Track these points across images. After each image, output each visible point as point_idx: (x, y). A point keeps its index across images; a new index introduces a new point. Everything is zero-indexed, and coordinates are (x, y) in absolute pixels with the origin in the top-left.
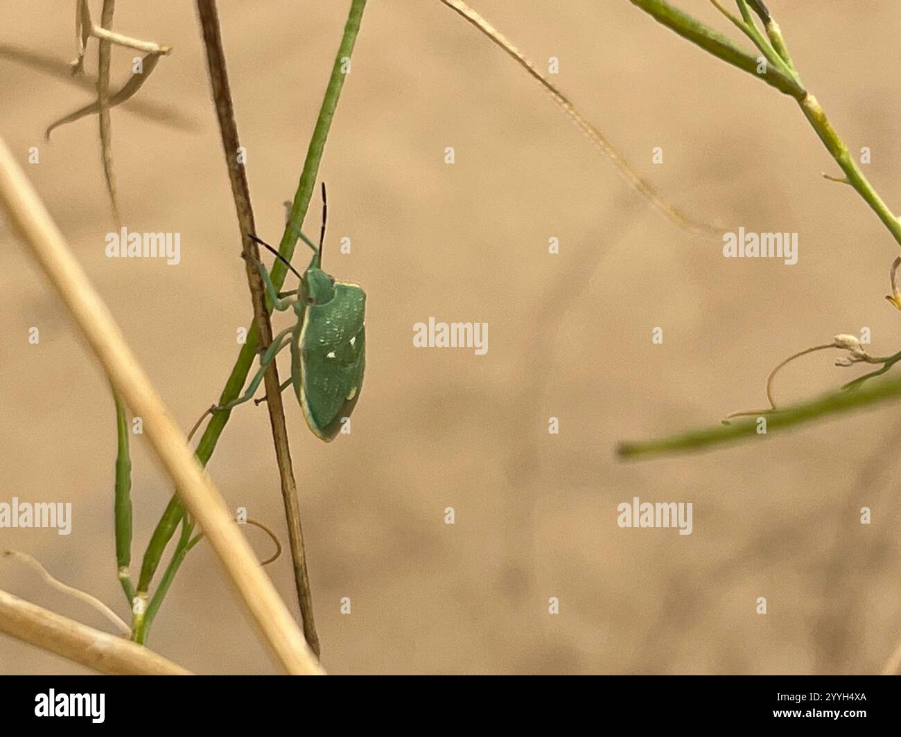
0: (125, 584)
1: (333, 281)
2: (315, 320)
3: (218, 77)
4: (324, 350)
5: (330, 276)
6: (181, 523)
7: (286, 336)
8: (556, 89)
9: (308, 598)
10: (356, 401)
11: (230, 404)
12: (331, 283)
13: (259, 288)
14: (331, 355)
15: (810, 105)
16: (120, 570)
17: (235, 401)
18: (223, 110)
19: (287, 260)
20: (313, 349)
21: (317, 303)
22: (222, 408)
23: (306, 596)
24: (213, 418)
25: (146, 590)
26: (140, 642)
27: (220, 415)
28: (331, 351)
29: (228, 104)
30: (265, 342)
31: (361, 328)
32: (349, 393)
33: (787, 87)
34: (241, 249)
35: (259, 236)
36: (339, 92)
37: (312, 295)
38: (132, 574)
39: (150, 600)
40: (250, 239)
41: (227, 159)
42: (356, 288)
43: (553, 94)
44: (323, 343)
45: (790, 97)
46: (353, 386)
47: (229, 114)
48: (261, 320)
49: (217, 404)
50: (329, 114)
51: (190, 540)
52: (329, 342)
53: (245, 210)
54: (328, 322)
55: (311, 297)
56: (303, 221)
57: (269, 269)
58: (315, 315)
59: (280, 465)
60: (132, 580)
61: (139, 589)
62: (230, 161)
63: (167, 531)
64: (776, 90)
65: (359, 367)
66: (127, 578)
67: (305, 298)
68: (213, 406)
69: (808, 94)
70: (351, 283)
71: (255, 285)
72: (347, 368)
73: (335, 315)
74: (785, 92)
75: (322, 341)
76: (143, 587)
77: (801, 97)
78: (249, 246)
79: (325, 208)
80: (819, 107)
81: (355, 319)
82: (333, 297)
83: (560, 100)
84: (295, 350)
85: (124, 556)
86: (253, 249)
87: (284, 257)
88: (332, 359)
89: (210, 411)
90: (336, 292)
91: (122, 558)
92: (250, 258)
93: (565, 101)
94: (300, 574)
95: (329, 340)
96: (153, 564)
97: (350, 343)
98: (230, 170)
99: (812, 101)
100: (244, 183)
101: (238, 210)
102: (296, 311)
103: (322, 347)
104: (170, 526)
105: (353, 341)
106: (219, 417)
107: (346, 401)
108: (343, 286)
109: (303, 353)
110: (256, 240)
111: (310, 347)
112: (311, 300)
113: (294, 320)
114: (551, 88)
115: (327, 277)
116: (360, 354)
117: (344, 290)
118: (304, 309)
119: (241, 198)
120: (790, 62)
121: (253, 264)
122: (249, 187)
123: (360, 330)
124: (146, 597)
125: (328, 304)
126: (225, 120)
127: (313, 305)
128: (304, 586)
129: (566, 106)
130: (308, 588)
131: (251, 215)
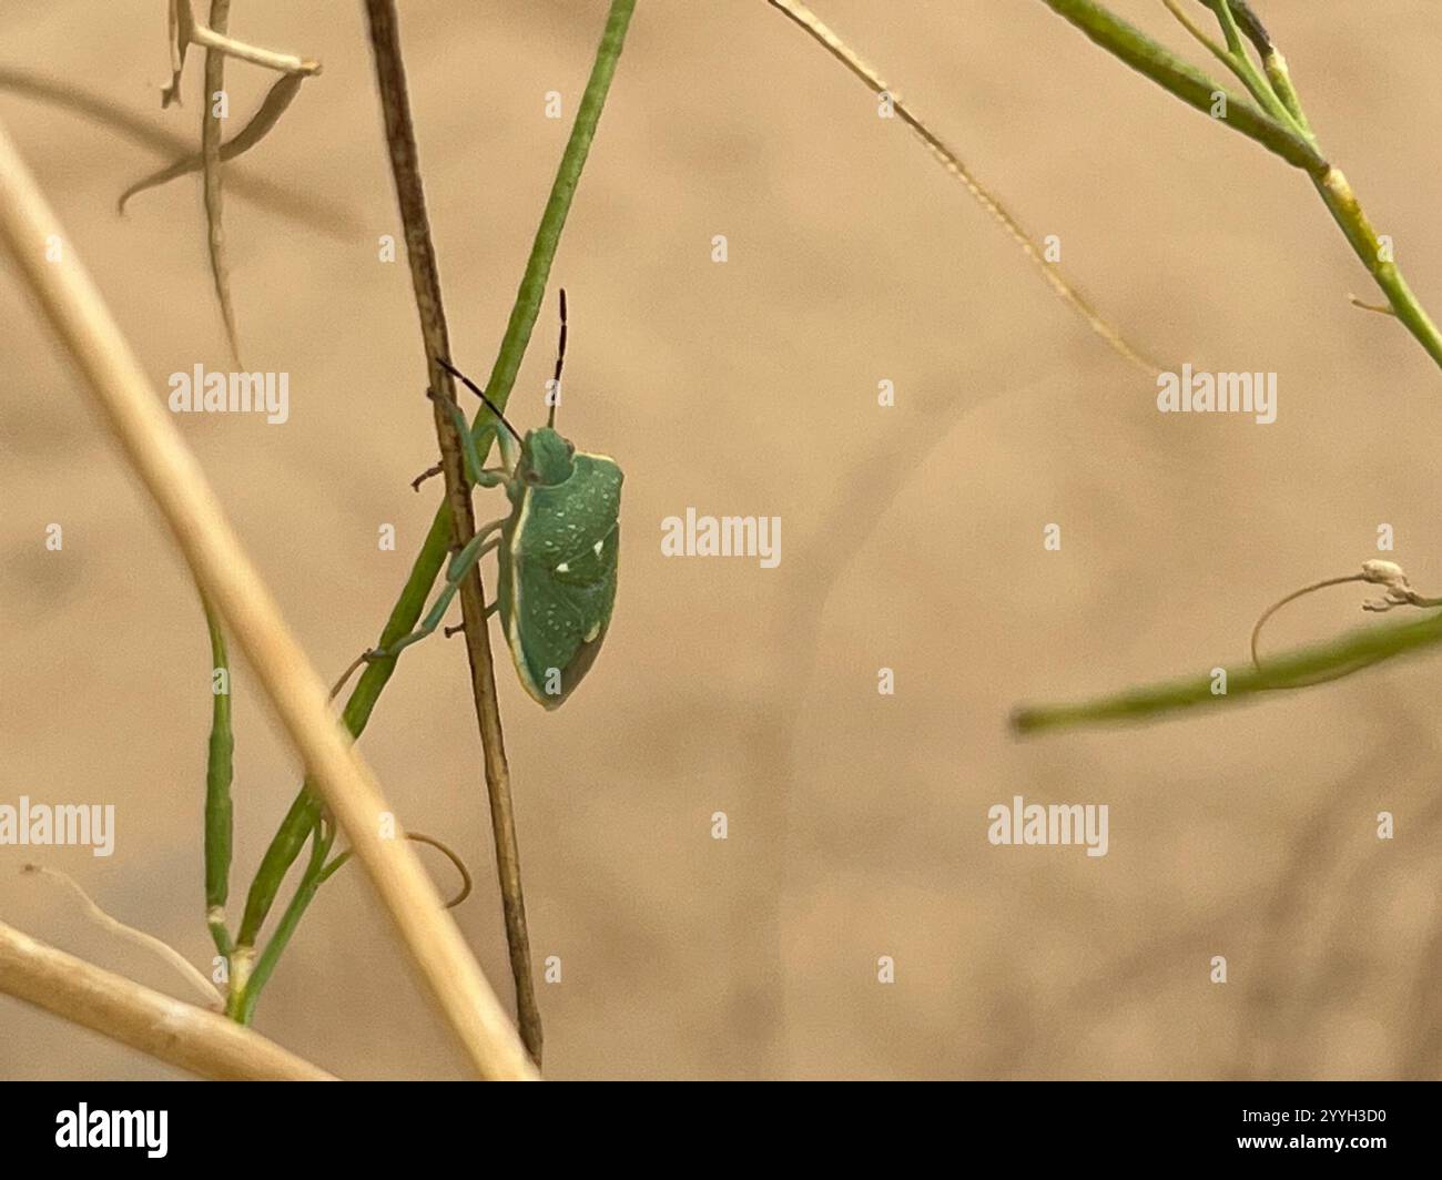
0: (218, 933)
1: (571, 450)
2: (540, 509)
3: (393, 103)
4: (550, 561)
5: (567, 441)
6: (311, 836)
7: (494, 532)
8: (938, 139)
9: (525, 953)
10: (599, 647)
11: (399, 643)
12: (566, 452)
13: (453, 447)
14: (563, 568)
15: (1333, 186)
16: (209, 912)
17: (404, 640)
18: (401, 157)
19: (499, 410)
20: (534, 556)
21: (544, 484)
22: (383, 652)
23: (521, 950)
24: (368, 668)
25: (251, 943)
26: (240, 1020)
27: (381, 664)
28: (563, 562)
29: (409, 145)
30: (463, 537)
31: (613, 527)
32: (588, 632)
33: (1298, 155)
34: (425, 383)
35: (455, 365)
36: (587, 150)
37: (537, 469)
38: (230, 916)
39: (257, 959)
40: (440, 367)
41: (407, 235)
42: (608, 463)
43: (933, 147)
44: (552, 547)
45: (1303, 172)
46: (595, 620)
47: (410, 162)
48: (458, 499)
49: (374, 649)
50: (569, 185)
51: (324, 866)
52: (562, 547)
53: (433, 320)
54: (560, 514)
55: (534, 471)
56: (522, 356)
57: (470, 420)
58: (540, 502)
59: (484, 735)
60: (229, 929)
61: (240, 941)
62: (411, 235)
63: (288, 850)
64: (1280, 160)
65: (606, 588)
66: (222, 924)
67: (526, 473)
68: (369, 650)
69: (1332, 166)
70: (600, 453)
71: (448, 442)
72: (585, 591)
73: (573, 503)
74: (1296, 163)
75: (549, 543)
76: (246, 938)
77: (1319, 172)
78: (439, 379)
79: (564, 329)
80: (1348, 189)
81: (605, 512)
82: (570, 474)
83: (944, 158)
84: (504, 558)
85: (218, 887)
86: (445, 382)
87: (493, 402)
88: (565, 574)
89: (365, 658)
90: (576, 466)
91: (215, 891)
92: (440, 398)
93: (953, 159)
94: (513, 915)
95: (561, 543)
96: (264, 902)
97: (593, 551)
98: (411, 254)
99: (1338, 179)
100: (433, 276)
101: (422, 316)
102: (510, 495)
103: (548, 554)
104: (292, 841)
105: (598, 547)
106: (378, 665)
107: (583, 643)
108: (586, 457)
109: (518, 562)
110: (452, 372)
111: (529, 553)
112: (533, 477)
113: (506, 510)
114: (930, 139)
115: (562, 443)
116: (609, 568)
117: (588, 465)
118: (522, 491)
119: (427, 301)
120: (1303, 117)
121: (444, 407)
122: (441, 283)
123: (610, 531)
124: (252, 953)
125: (561, 485)
126: (404, 171)
127: (538, 486)
128: (517, 934)
129: (953, 167)
130: (526, 934)
131: (443, 328)
